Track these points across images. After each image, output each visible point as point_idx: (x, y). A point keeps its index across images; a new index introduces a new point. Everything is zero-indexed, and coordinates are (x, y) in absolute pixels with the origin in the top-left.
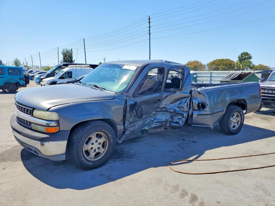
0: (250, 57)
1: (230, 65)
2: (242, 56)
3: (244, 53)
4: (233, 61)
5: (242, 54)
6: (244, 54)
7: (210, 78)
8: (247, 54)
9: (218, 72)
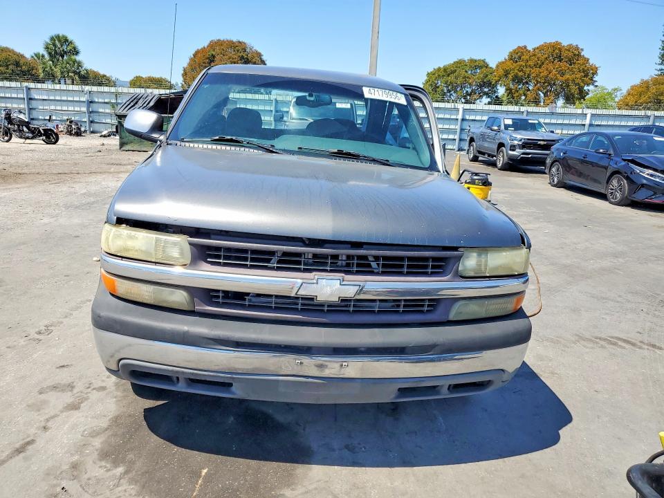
0: (75, 48)
1: (17, 64)
2: (54, 45)
3: (58, 37)
4: (22, 56)
5: (52, 39)
6: (59, 41)
7: (28, 104)
8: (65, 41)
9: (50, 87)
